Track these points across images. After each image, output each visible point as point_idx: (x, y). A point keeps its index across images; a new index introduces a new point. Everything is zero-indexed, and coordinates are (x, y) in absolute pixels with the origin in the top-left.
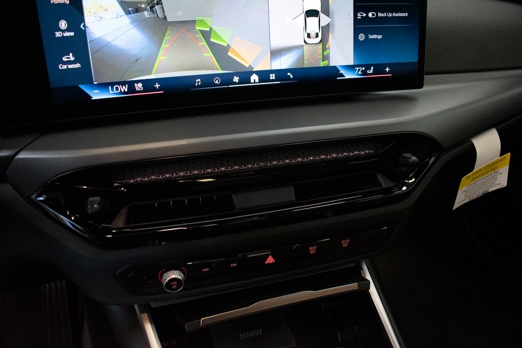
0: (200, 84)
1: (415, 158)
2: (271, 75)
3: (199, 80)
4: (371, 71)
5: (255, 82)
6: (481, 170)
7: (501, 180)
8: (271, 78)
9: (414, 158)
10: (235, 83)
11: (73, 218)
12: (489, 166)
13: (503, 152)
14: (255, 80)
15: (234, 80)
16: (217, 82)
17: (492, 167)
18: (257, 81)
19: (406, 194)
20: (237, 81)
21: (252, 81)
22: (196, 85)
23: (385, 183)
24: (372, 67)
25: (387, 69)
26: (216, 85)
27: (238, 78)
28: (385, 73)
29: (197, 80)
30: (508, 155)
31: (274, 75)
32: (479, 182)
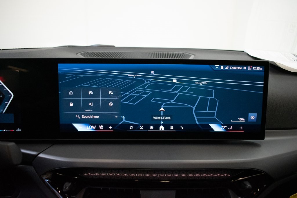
0: (132, 128)
1: (250, 186)
2: (171, 127)
3: (132, 126)
4: (231, 128)
5: (162, 130)
8: (171, 128)
10: (151, 130)
11: (59, 192)
14: (162, 129)
15: (151, 128)
16: (141, 128)
18: (163, 129)
20: (152, 129)
21: (160, 129)
22: (130, 129)
24: (232, 126)
25: (241, 128)
26: (141, 130)
27: (153, 127)
28: (240, 130)
29: (131, 127)
31: (173, 127)
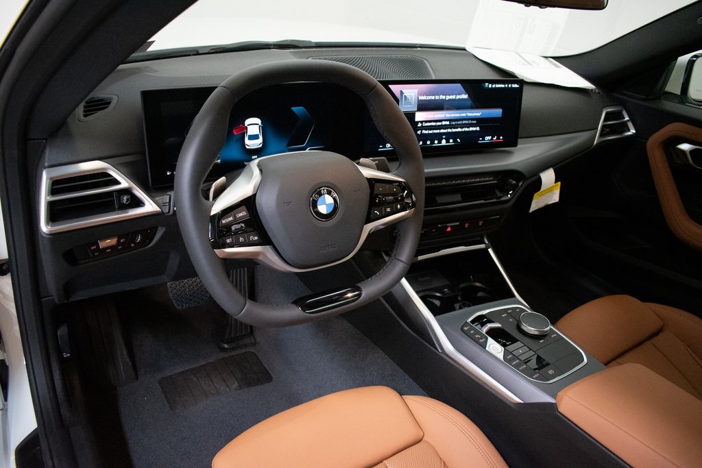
6: (544, 191)
7: (555, 198)
9: (514, 182)
12: (548, 189)
13: (556, 182)
17: (550, 190)
19: (510, 200)
23: (499, 194)
30: (559, 183)
32: (543, 197)
